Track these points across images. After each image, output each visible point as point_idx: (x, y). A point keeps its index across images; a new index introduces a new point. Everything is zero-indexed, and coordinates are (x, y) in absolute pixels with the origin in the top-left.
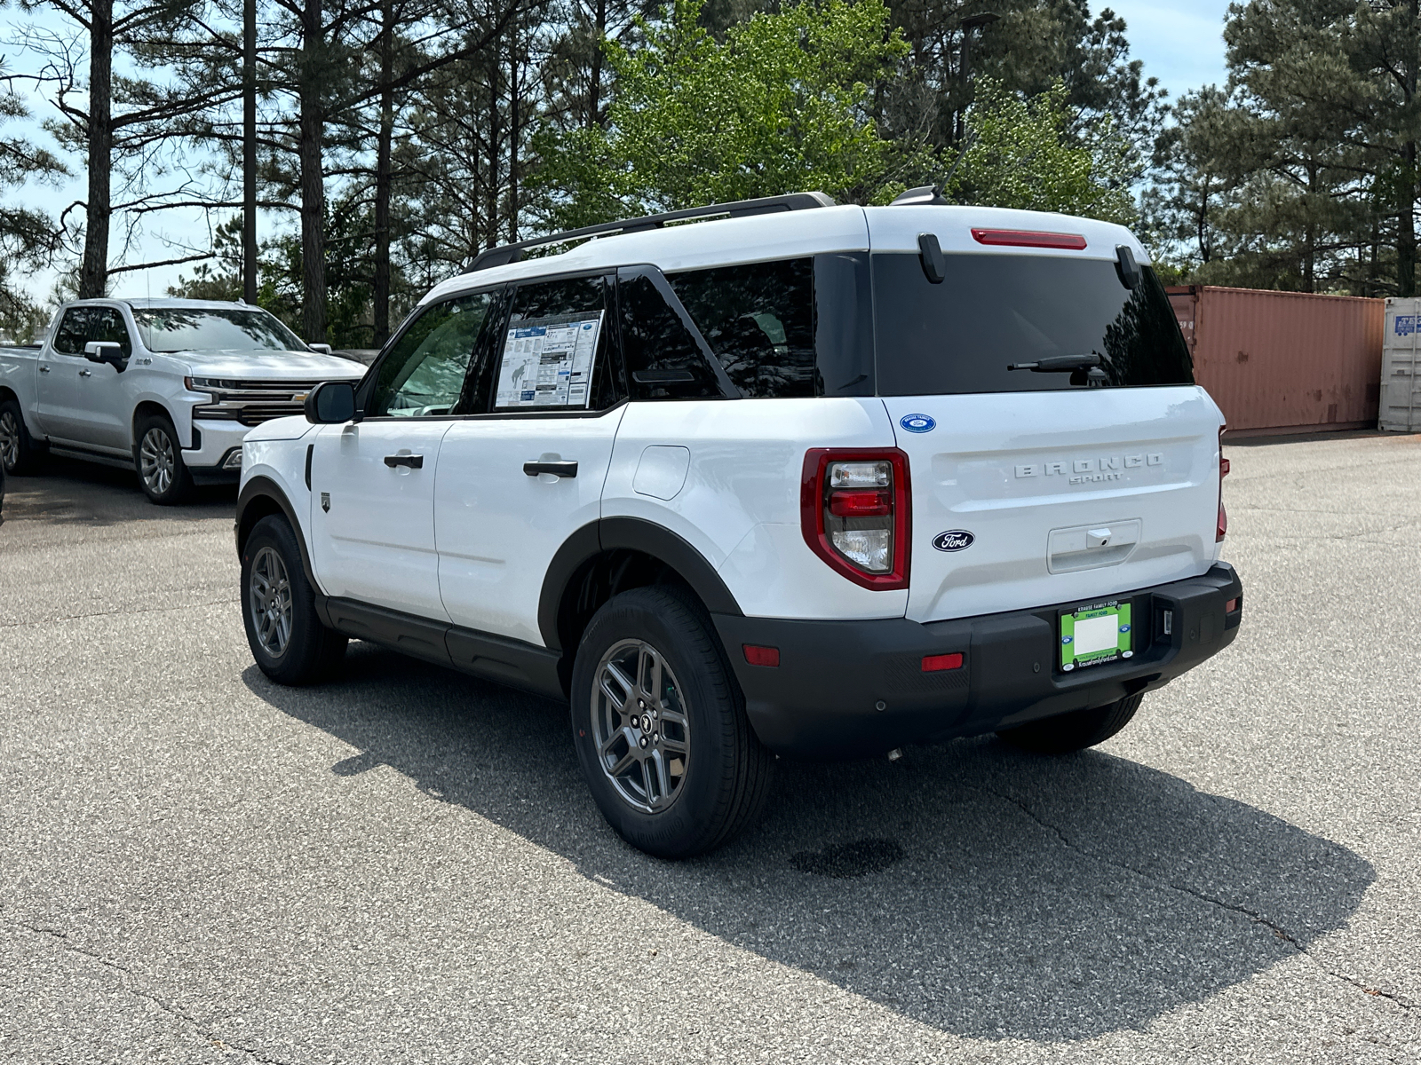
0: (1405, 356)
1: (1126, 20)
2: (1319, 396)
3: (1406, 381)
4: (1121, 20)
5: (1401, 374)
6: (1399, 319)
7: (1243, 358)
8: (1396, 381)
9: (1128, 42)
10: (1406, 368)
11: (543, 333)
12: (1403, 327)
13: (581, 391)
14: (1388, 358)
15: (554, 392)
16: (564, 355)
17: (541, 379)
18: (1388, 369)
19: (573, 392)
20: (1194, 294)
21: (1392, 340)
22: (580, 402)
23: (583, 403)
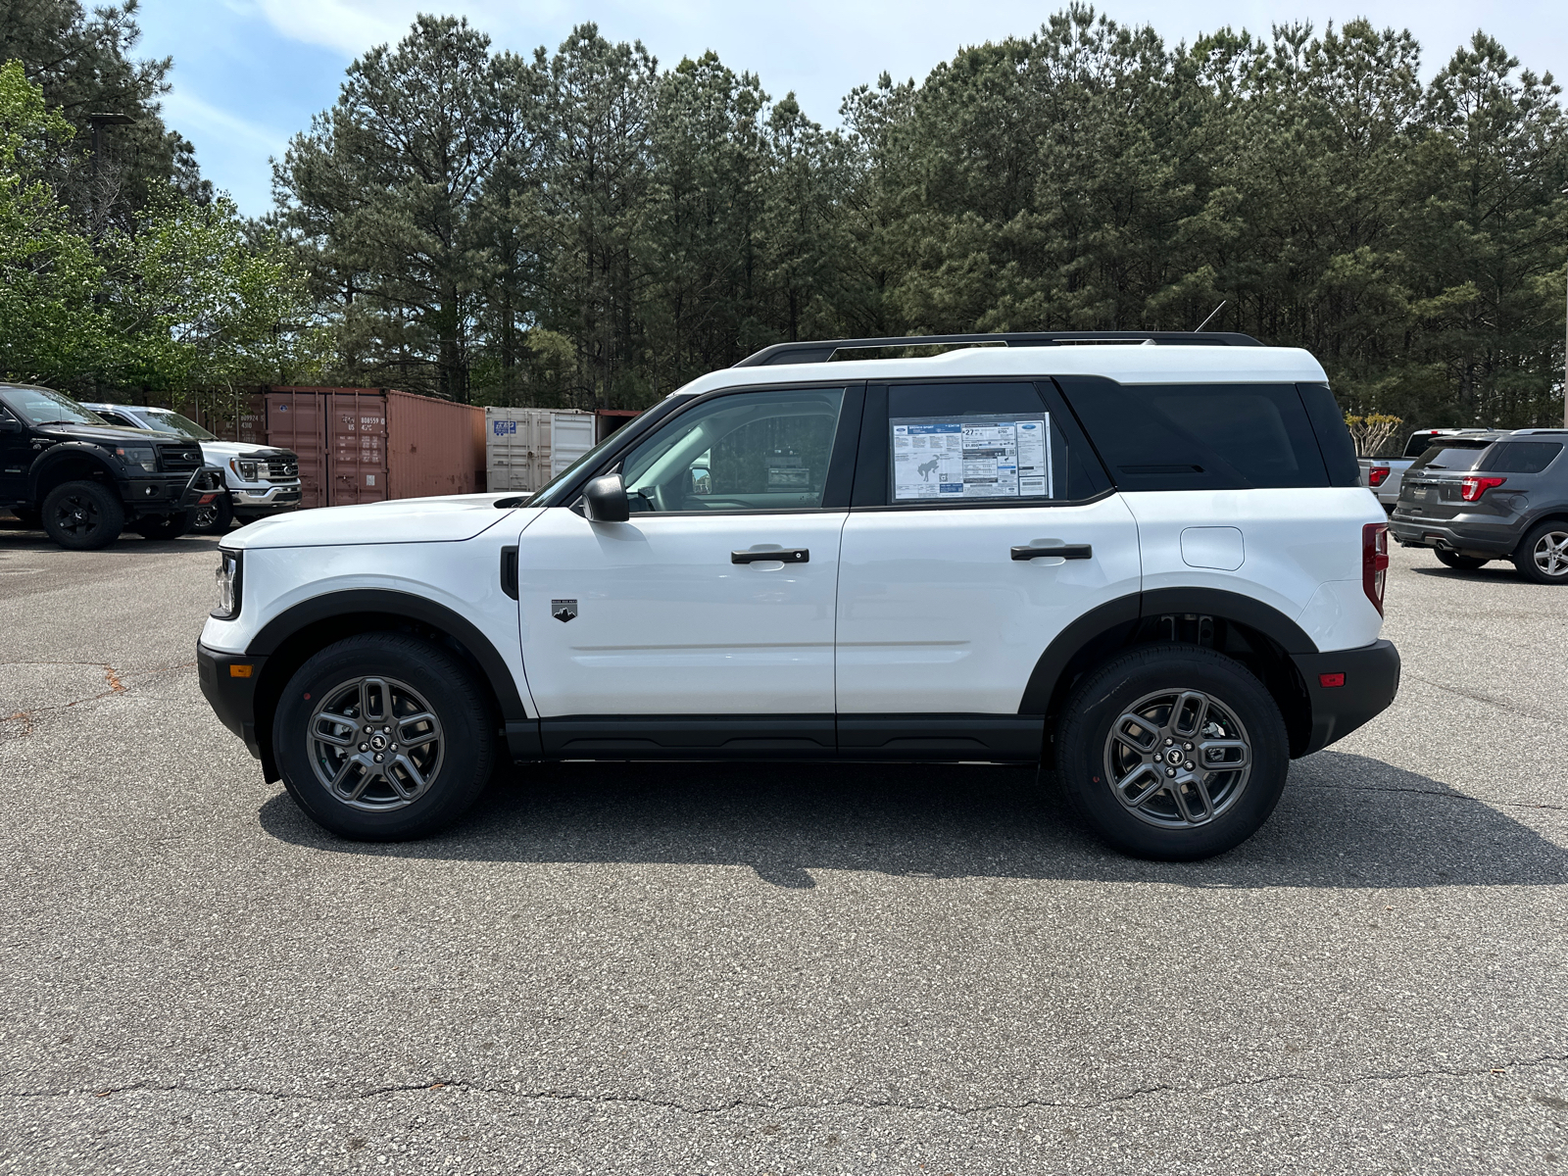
0: (503, 451)
1: (194, 144)
2: (453, 480)
3: (505, 469)
4: (188, 143)
5: (500, 464)
6: (496, 423)
7: (414, 449)
8: (497, 469)
9: (198, 163)
10: (505, 460)
11: (958, 430)
12: (501, 428)
13: (1040, 483)
14: (490, 452)
15: (994, 485)
16: (1003, 452)
17: (970, 472)
18: (491, 460)
19: (1024, 484)
20: (384, 396)
21: (492, 439)
22: (1039, 491)
23: (1043, 493)
